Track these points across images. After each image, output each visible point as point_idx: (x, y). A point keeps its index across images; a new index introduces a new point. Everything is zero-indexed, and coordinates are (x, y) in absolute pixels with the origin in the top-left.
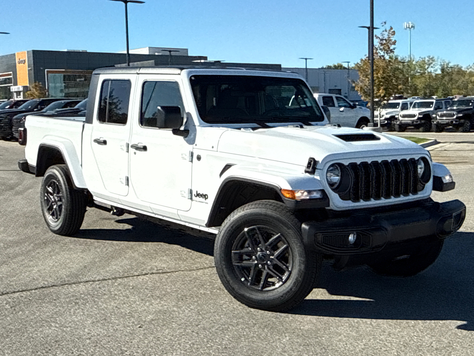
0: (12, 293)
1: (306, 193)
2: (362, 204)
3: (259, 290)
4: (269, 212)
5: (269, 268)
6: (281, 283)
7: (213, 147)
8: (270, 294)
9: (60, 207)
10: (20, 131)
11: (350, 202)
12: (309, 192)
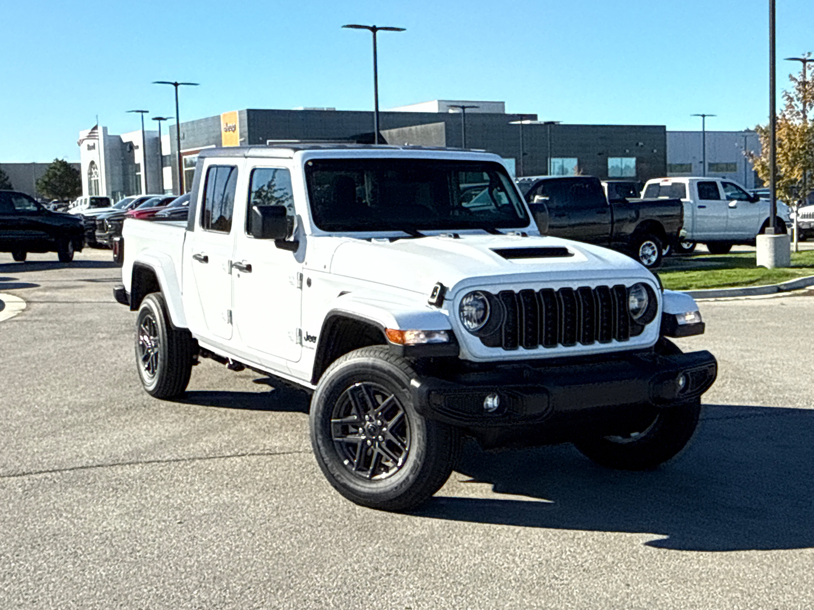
0: (36, 473)
1: (422, 336)
2: (521, 353)
3: (366, 478)
4: (380, 363)
5: (380, 446)
6: (396, 469)
7: (325, 267)
8: (381, 485)
9: (156, 355)
10: (115, 241)
11: (500, 349)
12: (429, 334)
